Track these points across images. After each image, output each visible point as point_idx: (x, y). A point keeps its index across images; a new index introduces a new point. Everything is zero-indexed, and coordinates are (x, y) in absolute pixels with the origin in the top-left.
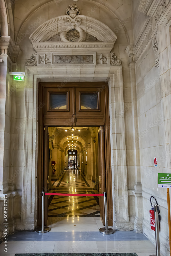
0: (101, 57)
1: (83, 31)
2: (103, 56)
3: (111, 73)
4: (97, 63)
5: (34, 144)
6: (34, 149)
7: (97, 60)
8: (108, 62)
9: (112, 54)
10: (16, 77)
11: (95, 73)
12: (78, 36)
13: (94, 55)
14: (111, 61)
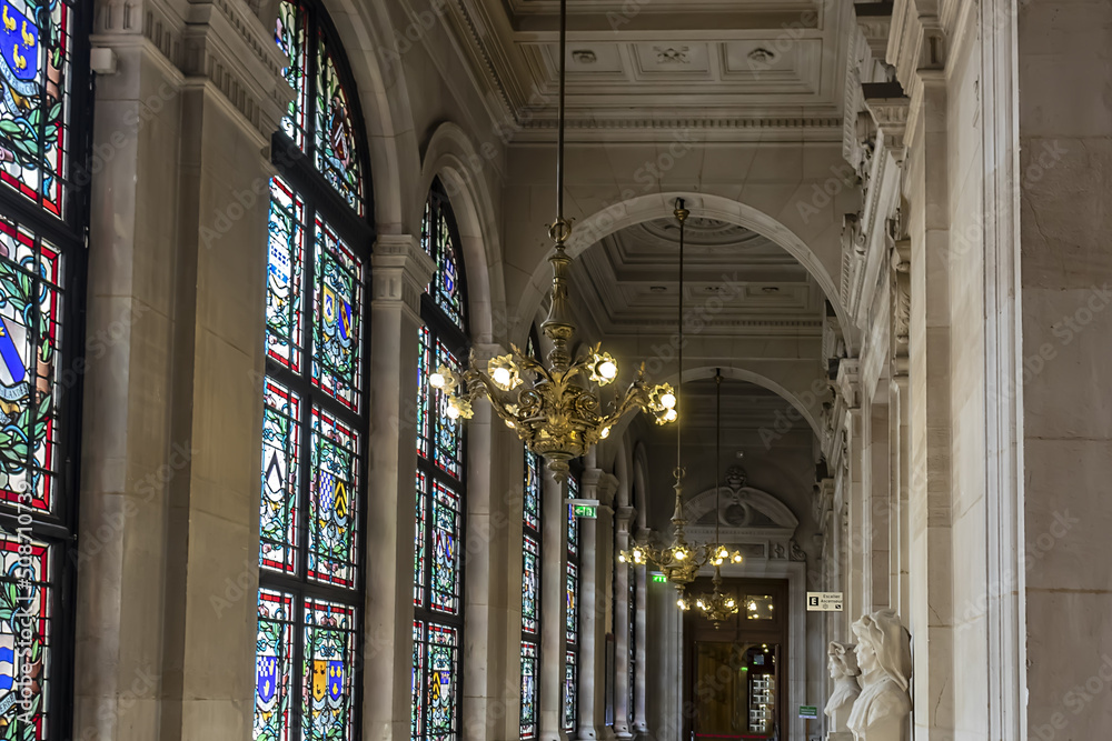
0: (776, 547)
1: (750, 507)
2: (778, 545)
3: (789, 571)
4: (770, 557)
5: (681, 668)
6: (681, 674)
7: (770, 551)
8: (786, 555)
9: (792, 544)
10: (655, 579)
11: (767, 570)
12: (743, 515)
13: (766, 545)
14: (790, 554)
